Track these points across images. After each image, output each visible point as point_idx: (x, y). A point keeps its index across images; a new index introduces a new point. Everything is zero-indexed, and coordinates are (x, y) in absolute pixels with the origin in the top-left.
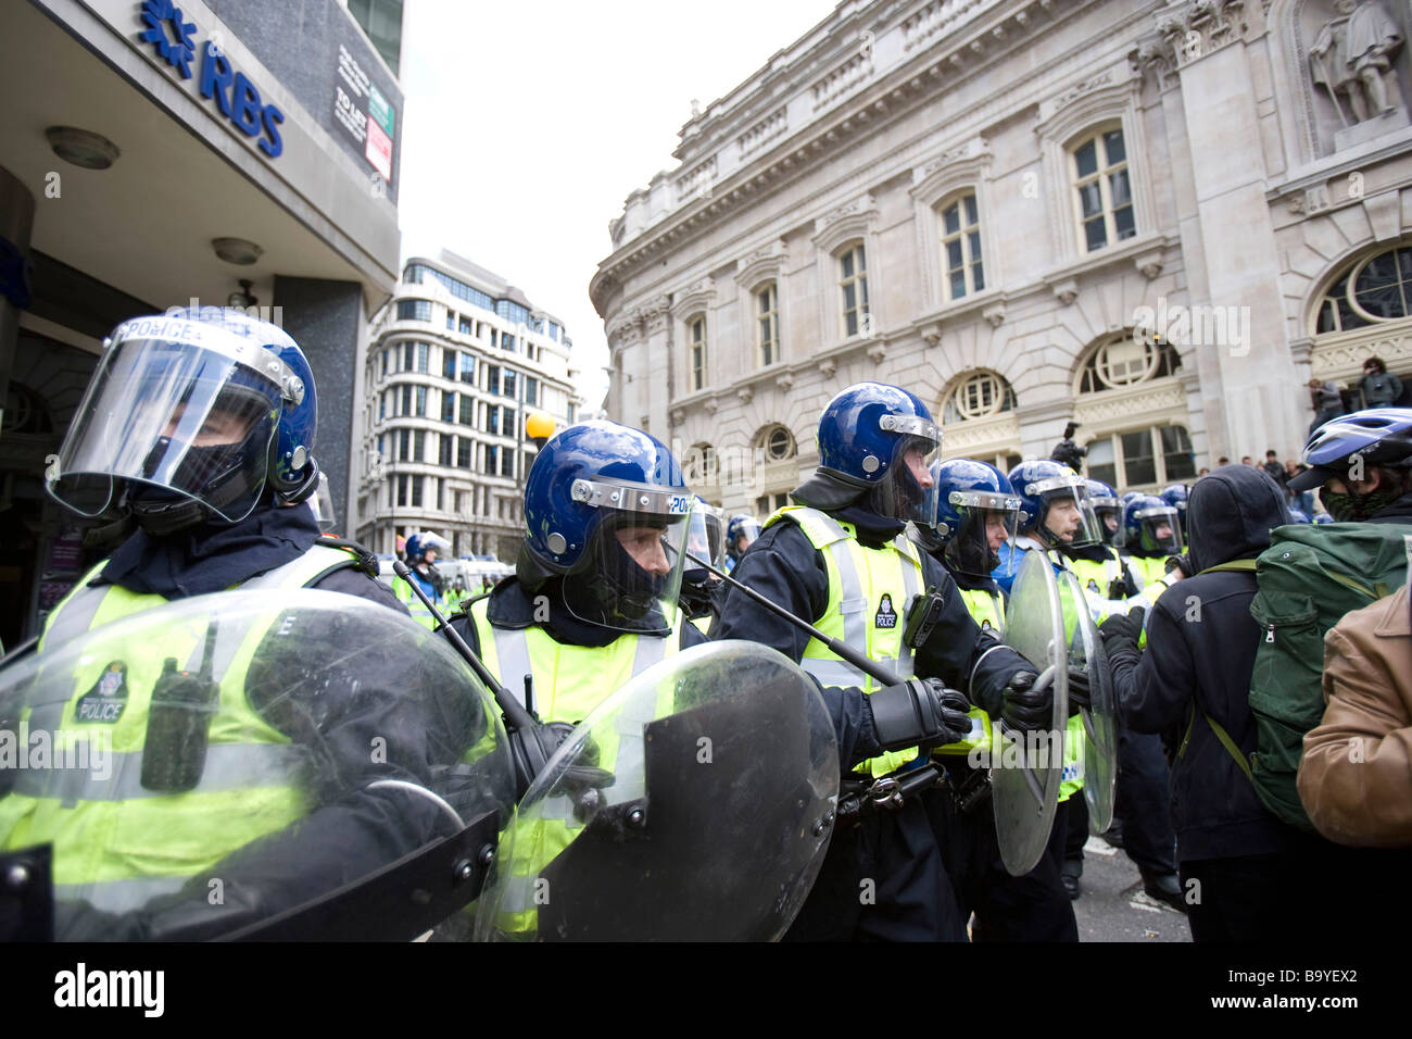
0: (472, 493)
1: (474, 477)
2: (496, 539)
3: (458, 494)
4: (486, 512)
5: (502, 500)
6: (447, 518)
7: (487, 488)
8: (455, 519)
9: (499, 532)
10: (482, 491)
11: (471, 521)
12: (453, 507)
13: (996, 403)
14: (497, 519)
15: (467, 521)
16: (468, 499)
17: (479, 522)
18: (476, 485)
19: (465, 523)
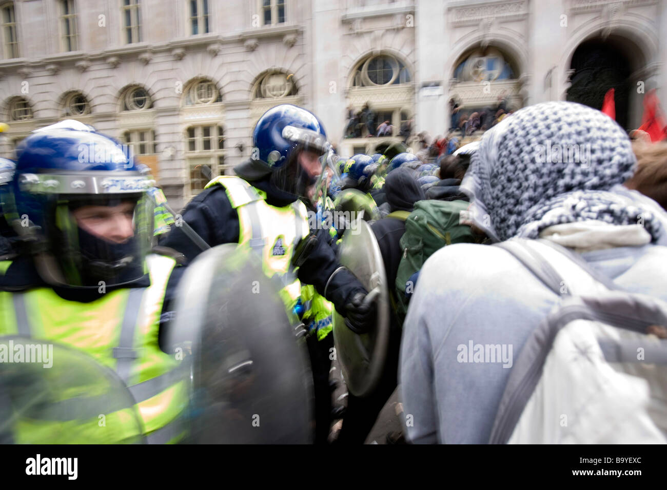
13: (214, 98)
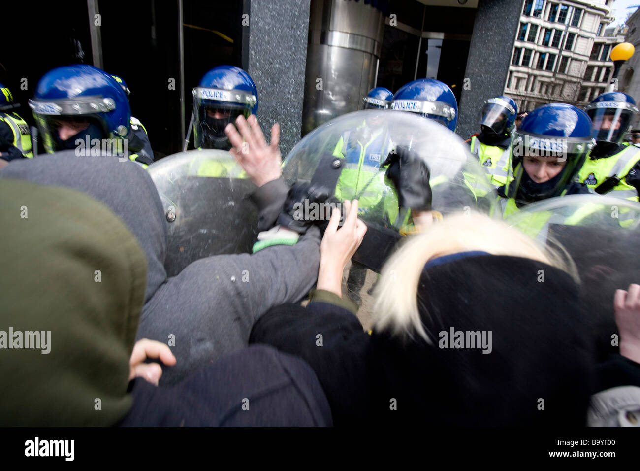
0: (526, 80)
1: (530, 71)
2: (535, 104)
3: (519, 79)
4: (532, 90)
5: (542, 83)
6: (511, 92)
7: (535, 77)
8: (515, 93)
9: (537, 101)
10: (532, 79)
11: (524, 94)
12: (515, 87)
14: (538, 94)
15: (522, 94)
16: (523, 83)
17: (528, 95)
18: (529, 75)
19: (520, 95)
